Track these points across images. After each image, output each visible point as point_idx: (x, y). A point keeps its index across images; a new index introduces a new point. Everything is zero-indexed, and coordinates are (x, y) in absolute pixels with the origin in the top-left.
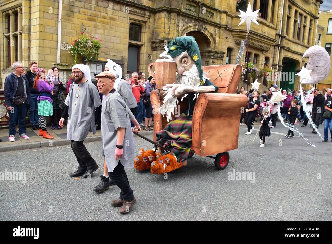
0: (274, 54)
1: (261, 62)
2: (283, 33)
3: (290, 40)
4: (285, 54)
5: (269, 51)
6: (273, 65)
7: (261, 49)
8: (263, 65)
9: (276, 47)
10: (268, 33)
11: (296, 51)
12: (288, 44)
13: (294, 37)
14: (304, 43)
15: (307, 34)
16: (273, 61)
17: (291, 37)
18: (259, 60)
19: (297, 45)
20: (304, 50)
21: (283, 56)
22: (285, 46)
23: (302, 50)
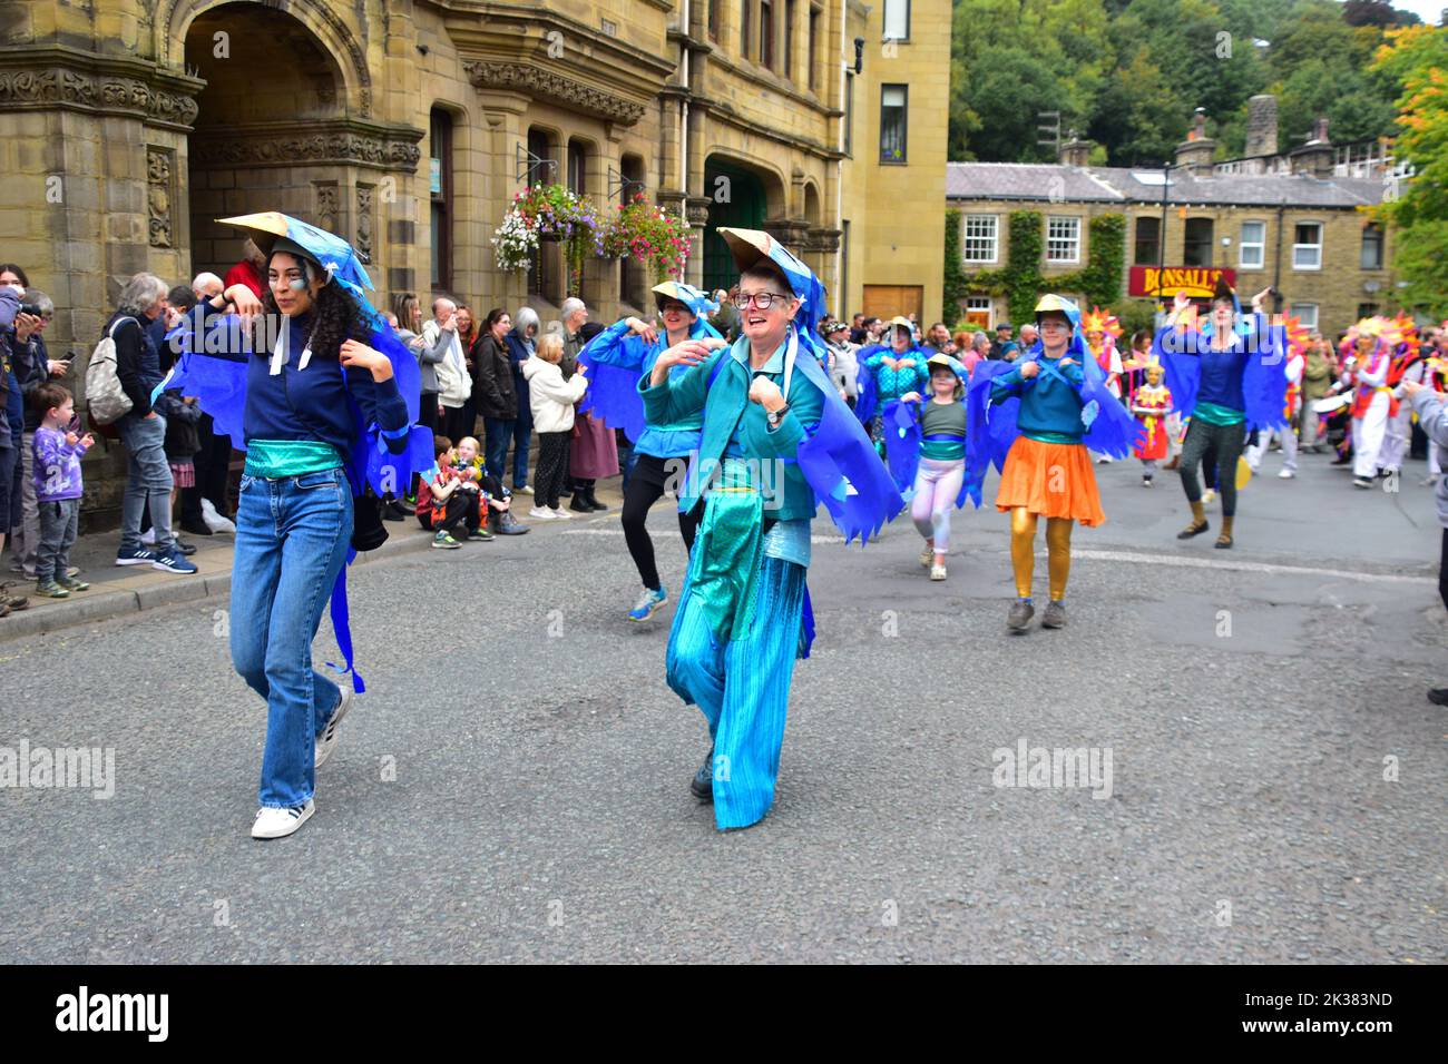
0: (665, 142)
1: (604, 180)
3: (729, 69)
4: (714, 138)
5: (639, 127)
6: (661, 199)
7: (602, 112)
8: (617, 202)
9: (668, 104)
10: (632, 30)
11: (763, 122)
12: (723, 87)
14: (795, 84)
15: (802, 36)
16: (662, 174)
18: (595, 174)
19: (763, 91)
20: (798, 118)
21: (705, 148)
22: (707, 96)
23: (789, 120)
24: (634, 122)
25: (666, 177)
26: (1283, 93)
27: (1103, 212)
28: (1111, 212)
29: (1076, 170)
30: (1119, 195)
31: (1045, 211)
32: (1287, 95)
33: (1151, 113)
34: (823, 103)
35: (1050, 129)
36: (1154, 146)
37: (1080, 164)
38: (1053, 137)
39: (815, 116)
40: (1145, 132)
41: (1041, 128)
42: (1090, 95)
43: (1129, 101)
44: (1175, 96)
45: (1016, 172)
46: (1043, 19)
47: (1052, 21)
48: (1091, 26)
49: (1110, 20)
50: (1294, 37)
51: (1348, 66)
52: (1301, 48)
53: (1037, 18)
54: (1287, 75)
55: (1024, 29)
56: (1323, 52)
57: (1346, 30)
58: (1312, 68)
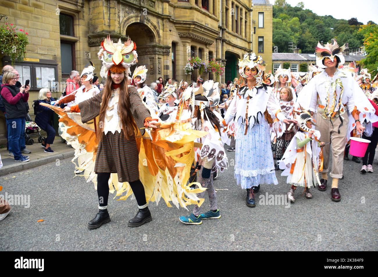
0: (217, 48)
1: (206, 56)
2: (223, 25)
3: (229, 33)
4: (227, 47)
5: (212, 46)
6: (217, 60)
7: (205, 42)
8: (208, 61)
9: (218, 40)
10: (211, 25)
11: (236, 44)
12: (228, 37)
13: (232, 30)
14: (242, 36)
15: (244, 27)
16: (217, 55)
17: (230, 30)
18: (204, 55)
19: (236, 38)
20: (243, 43)
21: (225, 49)
22: (225, 39)
23: (241, 44)
24: (211, 44)
25: (218, 56)
26: (337, 39)
27: (302, 63)
28: (304, 63)
29: (297, 54)
30: (306, 59)
31: (290, 63)
32: (338, 39)
33: (310, 43)
34: (248, 40)
35: (291, 46)
36: (311, 50)
37: (297, 53)
38: (292, 47)
39: (246, 43)
40: (309, 47)
41: (289, 46)
42: (297, 39)
43: (305, 40)
44: (315, 39)
45: (284, 55)
46: (287, 24)
47: (289, 24)
48: (297, 25)
49: (301, 24)
50: (338, 27)
51: (350, 33)
52: (340, 29)
53: (286, 24)
54: (337, 35)
55: (283, 26)
56: (345, 30)
57: (349, 26)
58: (342, 34)
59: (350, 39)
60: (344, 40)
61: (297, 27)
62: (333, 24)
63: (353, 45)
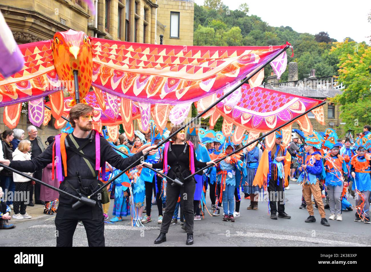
2: (100, 26)
13: (120, 37)
15: (141, 33)
17: (115, 35)
26: (298, 62)
46: (222, 36)
47: (225, 37)
48: (237, 39)
49: (243, 38)
50: (300, 45)
51: (318, 54)
52: (303, 48)
53: (220, 36)
54: (299, 57)
55: (216, 39)
56: (310, 50)
57: (316, 43)
58: (306, 55)
59: (318, 64)
60: (309, 64)
61: (237, 41)
62: (293, 40)
63: (323, 73)
